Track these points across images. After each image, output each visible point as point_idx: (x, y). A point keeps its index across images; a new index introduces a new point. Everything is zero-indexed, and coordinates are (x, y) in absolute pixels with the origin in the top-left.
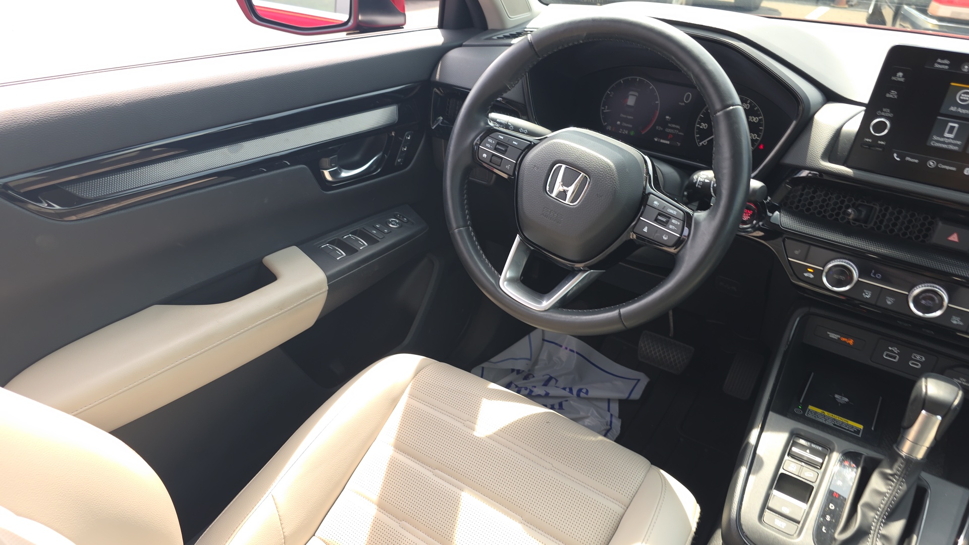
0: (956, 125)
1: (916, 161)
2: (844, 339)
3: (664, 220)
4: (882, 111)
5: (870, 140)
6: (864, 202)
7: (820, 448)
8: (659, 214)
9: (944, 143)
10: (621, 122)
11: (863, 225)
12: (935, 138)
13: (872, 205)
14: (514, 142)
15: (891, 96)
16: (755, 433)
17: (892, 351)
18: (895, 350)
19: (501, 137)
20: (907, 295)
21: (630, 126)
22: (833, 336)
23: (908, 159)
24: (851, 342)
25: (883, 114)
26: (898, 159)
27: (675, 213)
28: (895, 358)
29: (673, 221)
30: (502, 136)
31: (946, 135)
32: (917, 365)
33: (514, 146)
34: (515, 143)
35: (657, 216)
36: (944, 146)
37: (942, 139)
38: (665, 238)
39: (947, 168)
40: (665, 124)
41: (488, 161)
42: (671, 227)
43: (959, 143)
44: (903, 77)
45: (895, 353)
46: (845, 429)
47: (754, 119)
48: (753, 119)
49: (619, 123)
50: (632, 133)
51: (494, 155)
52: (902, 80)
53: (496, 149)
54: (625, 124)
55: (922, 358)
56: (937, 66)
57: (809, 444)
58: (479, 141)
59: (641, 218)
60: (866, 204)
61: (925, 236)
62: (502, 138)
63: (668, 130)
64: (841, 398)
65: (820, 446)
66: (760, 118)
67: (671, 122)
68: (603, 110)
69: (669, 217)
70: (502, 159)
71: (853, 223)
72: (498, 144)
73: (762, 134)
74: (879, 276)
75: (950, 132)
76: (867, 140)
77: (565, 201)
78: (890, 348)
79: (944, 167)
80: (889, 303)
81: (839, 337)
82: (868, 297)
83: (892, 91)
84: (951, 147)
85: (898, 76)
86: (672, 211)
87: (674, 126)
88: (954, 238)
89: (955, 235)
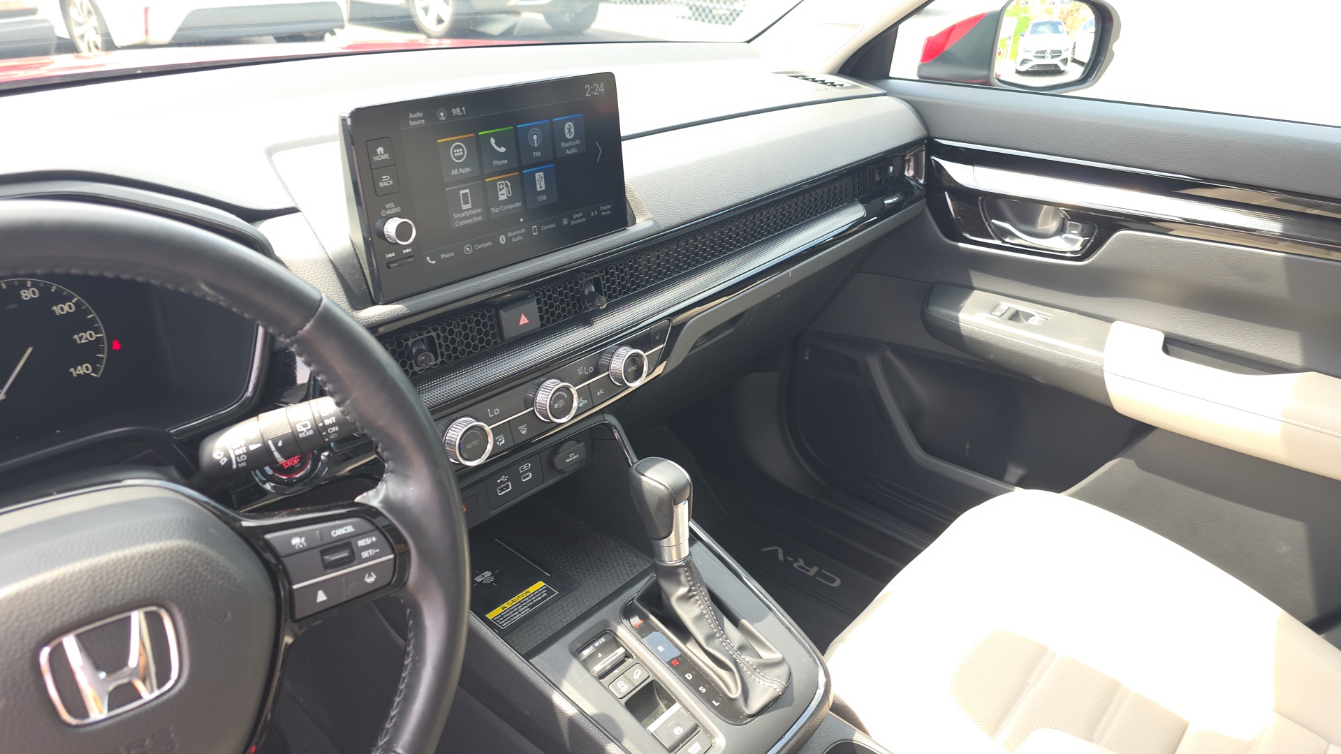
0: (467, 191)
1: (453, 254)
3: (345, 554)
4: (386, 209)
5: (393, 255)
6: (416, 337)
7: (602, 640)
8: (323, 553)
9: (466, 218)
11: (431, 364)
12: (456, 216)
13: (425, 335)
15: (386, 184)
16: (557, 699)
17: (502, 482)
18: (504, 478)
20: (534, 410)
23: (443, 256)
25: (389, 212)
26: (434, 262)
27: (350, 529)
28: (507, 487)
29: (361, 543)
31: (464, 207)
32: (527, 476)
35: (323, 560)
36: (469, 221)
37: (463, 215)
38: (370, 579)
39: (484, 245)
42: (365, 555)
43: (479, 210)
44: (385, 152)
45: (505, 482)
46: (540, 601)
47: (66, 308)
48: (62, 309)
52: (386, 156)
55: (528, 465)
56: (412, 123)
57: (592, 647)
59: (295, 587)
60: (418, 337)
61: (495, 336)
64: (483, 576)
65: (599, 637)
66: (74, 301)
69: (346, 543)
71: (420, 371)
73: (100, 324)
74: (497, 412)
75: (466, 202)
76: (390, 255)
77: (140, 697)
78: (499, 481)
79: (480, 246)
80: (524, 432)
82: (503, 442)
83: (384, 177)
84: (476, 219)
85: (379, 153)
86: (344, 529)
88: (524, 320)
89: (523, 317)
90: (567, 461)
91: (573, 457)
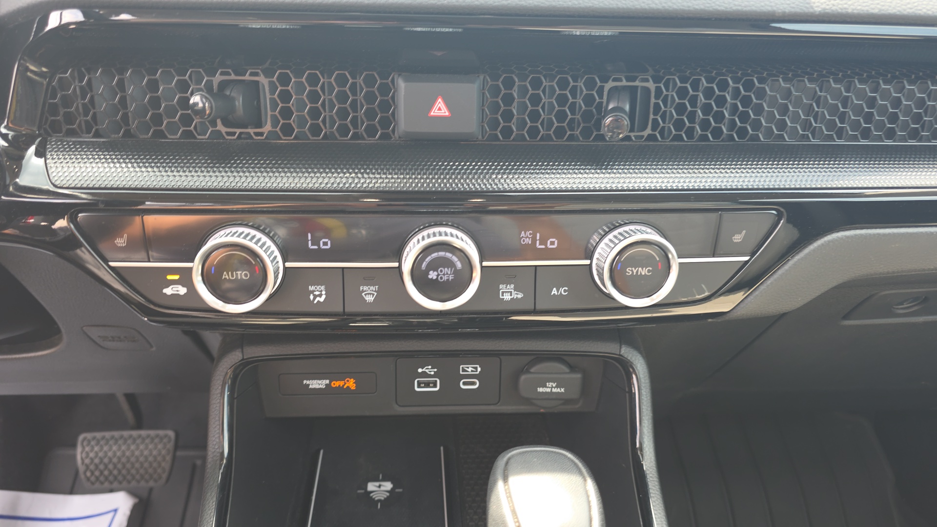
2: (336, 384)
11: (251, 131)
13: (247, 77)
17: (424, 375)
18: (429, 370)
20: (397, 270)
22: (316, 384)
24: (351, 384)
28: (434, 385)
32: (473, 383)
45: (431, 376)
60: (233, 77)
61: (386, 122)
71: (228, 134)
74: (325, 244)
78: (420, 370)
81: (328, 382)
88: (440, 109)
89: (440, 103)
90: (540, 390)
91: (550, 388)
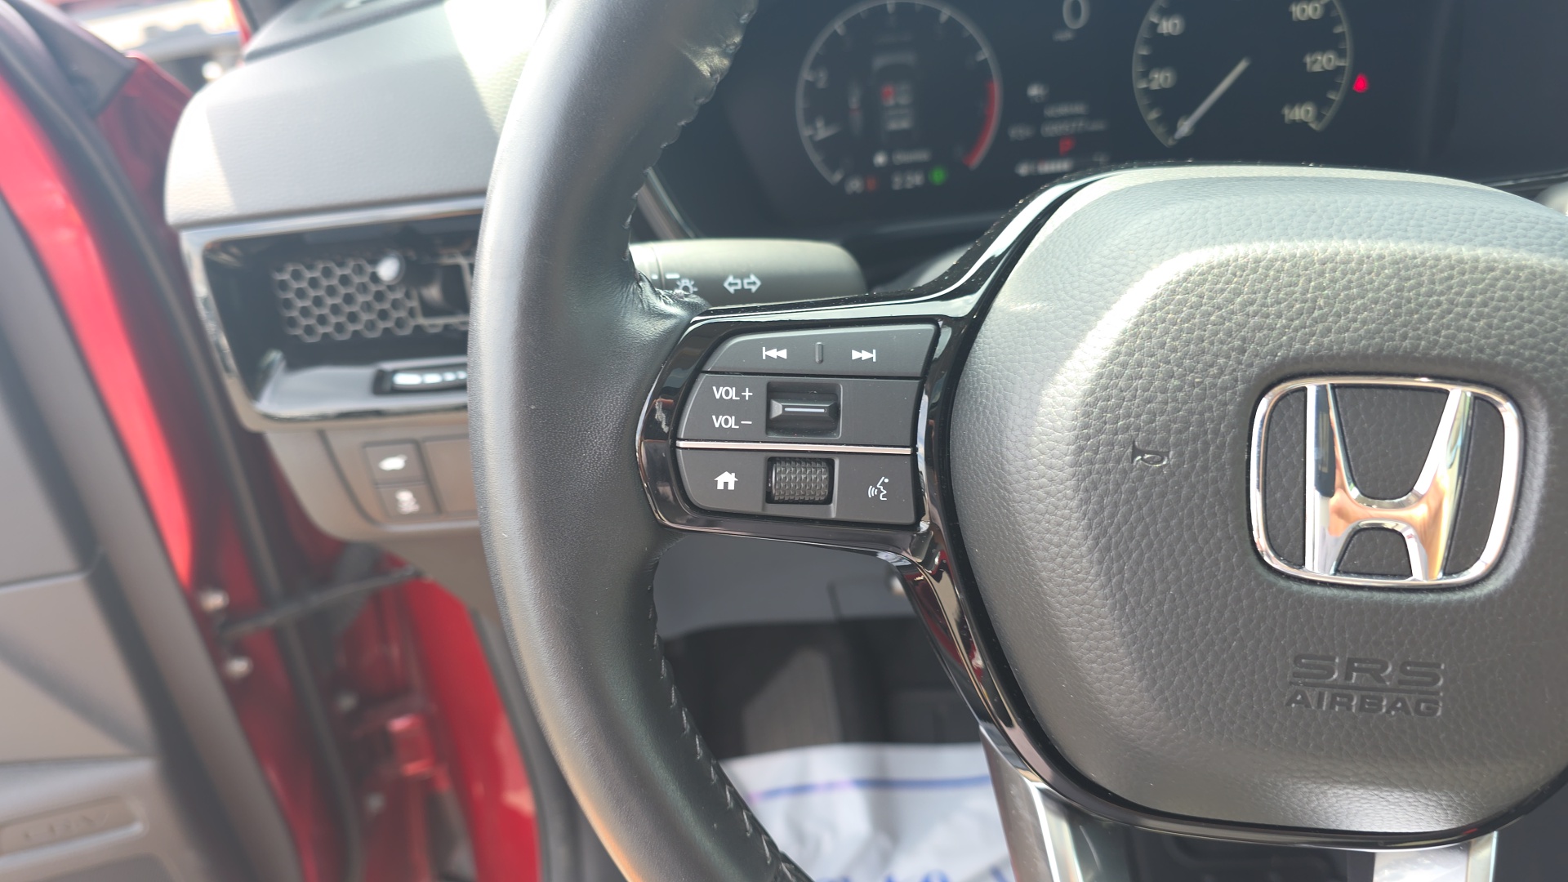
10: (890, 153)
14: (855, 355)
19: (773, 353)
21: (922, 156)
30: (770, 345)
33: (863, 374)
34: (865, 355)
40: (1034, 114)
41: (755, 505)
47: (1309, 10)
48: (1303, 10)
49: (880, 159)
50: (938, 176)
51: (773, 460)
53: (776, 427)
54: (902, 158)
58: (660, 416)
62: (783, 354)
63: (1051, 130)
67: (1053, 98)
68: (811, 137)
70: (830, 464)
72: (773, 393)
73: (1348, 45)
77: (1410, 573)
87: (1064, 110)
